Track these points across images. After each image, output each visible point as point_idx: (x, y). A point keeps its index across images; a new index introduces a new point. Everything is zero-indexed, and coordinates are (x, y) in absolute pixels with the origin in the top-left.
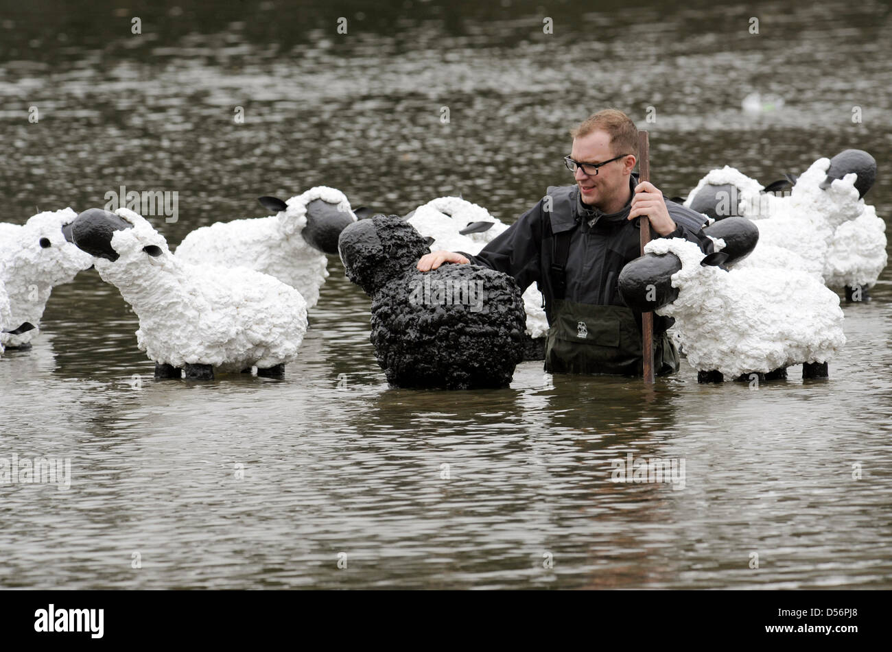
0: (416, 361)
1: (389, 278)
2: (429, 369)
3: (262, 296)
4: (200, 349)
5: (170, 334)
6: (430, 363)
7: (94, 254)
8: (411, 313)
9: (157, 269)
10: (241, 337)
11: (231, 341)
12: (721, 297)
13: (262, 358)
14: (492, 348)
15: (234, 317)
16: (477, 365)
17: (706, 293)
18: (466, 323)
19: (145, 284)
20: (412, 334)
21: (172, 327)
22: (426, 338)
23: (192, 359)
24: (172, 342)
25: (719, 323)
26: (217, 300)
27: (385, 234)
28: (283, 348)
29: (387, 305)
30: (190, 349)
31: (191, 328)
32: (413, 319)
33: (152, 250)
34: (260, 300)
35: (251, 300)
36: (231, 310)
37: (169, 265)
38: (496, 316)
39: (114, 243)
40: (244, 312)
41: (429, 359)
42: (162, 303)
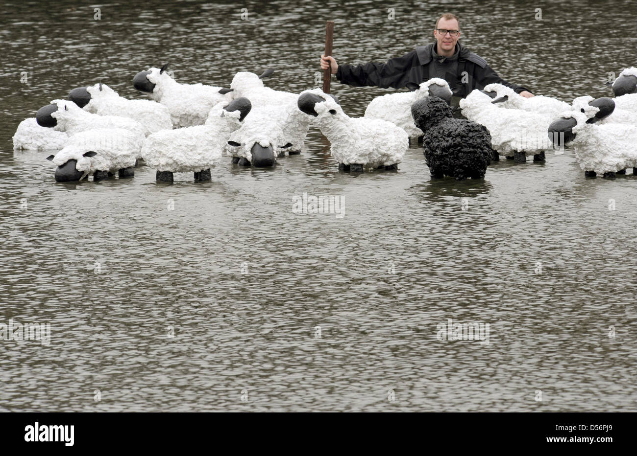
0: (441, 164)
1: (432, 126)
2: (446, 168)
3: (385, 133)
4: (356, 157)
5: (342, 150)
6: (447, 165)
7: (307, 113)
8: (439, 142)
9: (336, 120)
10: (375, 151)
11: (370, 154)
12: (595, 138)
13: (386, 161)
14: (474, 159)
15: (372, 142)
16: (467, 166)
17: (588, 136)
18: (462, 147)
19: (330, 127)
20: (439, 152)
21: (343, 147)
22: (444, 153)
23: (352, 161)
24: (344, 154)
25: (594, 149)
26: (363, 134)
27: (431, 105)
28: (395, 157)
29: (429, 138)
30: (351, 157)
31: (351, 147)
32: (439, 145)
33: (333, 112)
34: (384, 135)
35: (381, 134)
36: (371, 139)
37: (342, 119)
38: (476, 144)
39: (315, 109)
40: (377, 140)
41: (446, 163)
42: (338, 136)
